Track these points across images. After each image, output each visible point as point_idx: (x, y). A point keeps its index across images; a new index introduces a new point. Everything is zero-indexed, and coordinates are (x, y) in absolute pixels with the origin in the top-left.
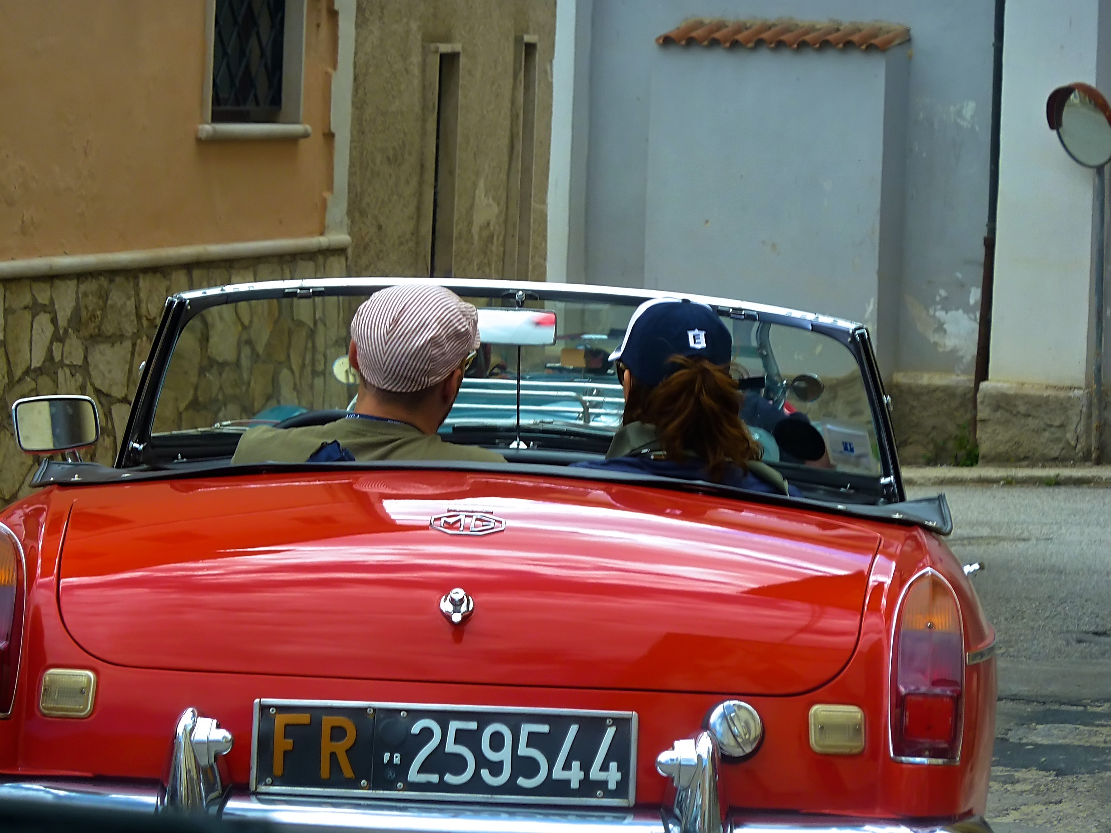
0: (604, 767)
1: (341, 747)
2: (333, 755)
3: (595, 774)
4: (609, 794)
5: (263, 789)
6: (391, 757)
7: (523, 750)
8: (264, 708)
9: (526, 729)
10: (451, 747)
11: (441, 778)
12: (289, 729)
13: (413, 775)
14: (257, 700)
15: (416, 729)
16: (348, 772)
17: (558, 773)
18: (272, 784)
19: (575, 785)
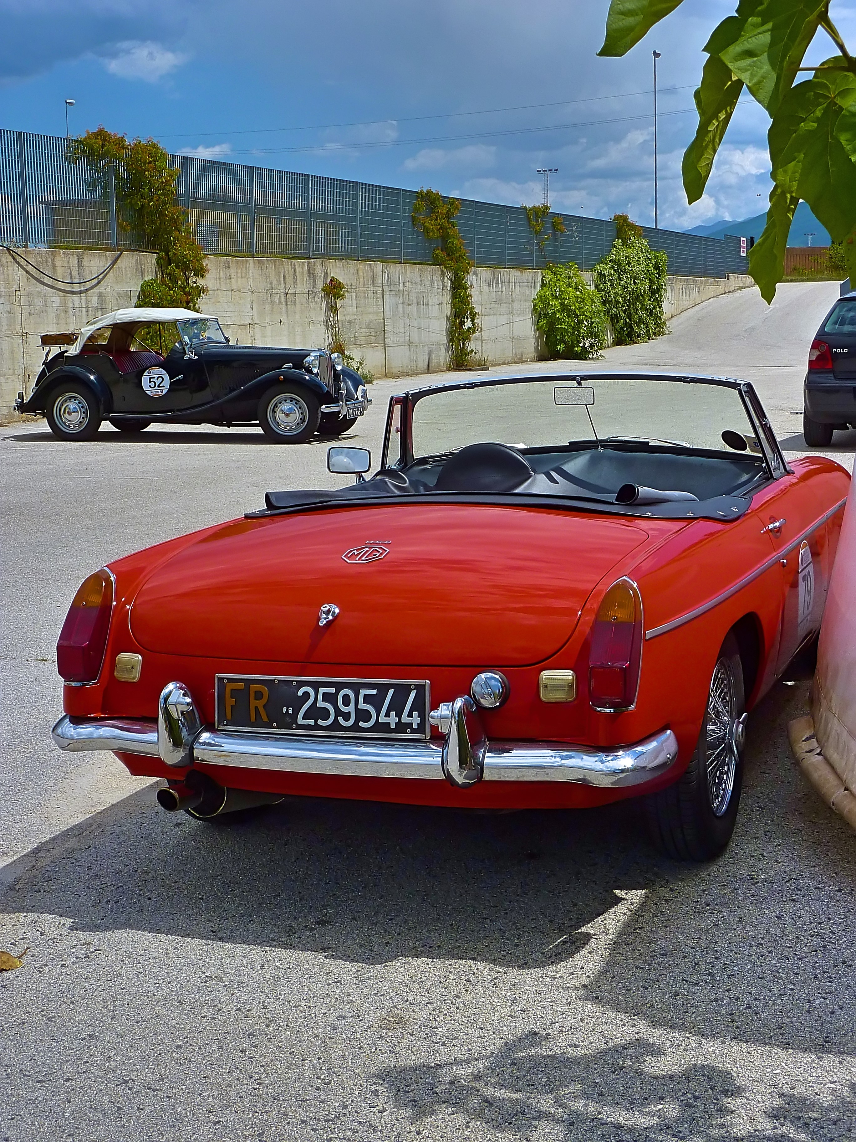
0: (410, 715)
1: (260, 704)
2: (256, 708)
3: (405, 719)
4: (413, 731)
5: (222, 728)
6: (287, 710)
7: (361, 706)
8: (221, 679)
9: (363, 692)
10: (320, 704)
11: (316, 722)
12: (234, 693)
13: (300, 721)
14: (217, 675)
15: (300, 694)
16: (265, 719)
17: (382, 719)
18: (227, 725)
19: (393, 726)
